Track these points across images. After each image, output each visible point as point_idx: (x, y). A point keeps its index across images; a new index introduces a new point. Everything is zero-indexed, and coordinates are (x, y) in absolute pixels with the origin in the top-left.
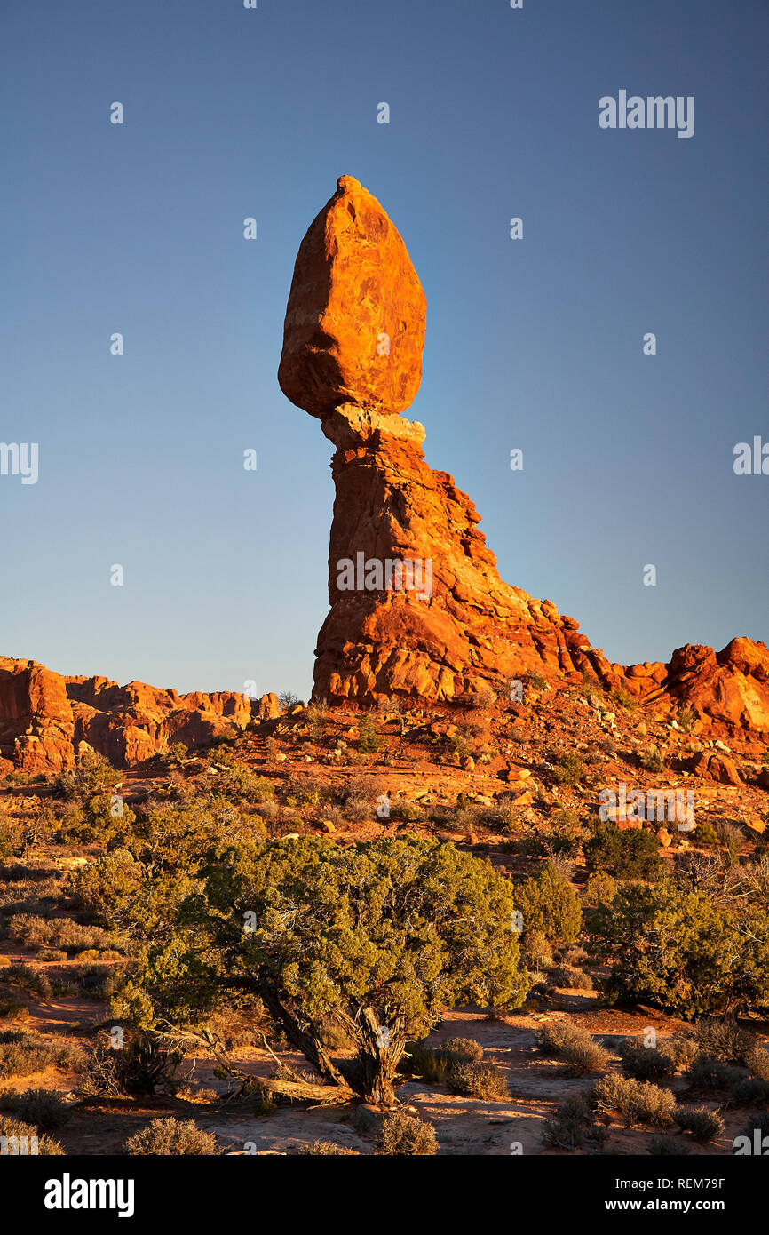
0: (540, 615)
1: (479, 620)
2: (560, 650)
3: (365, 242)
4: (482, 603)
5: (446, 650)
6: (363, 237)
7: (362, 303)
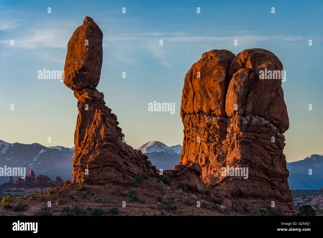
0: (138, 155)
1: (126, 157)
2: (143, 166)
3: (97, 40)
4: (126, 152)
5: (120, 167)
6: (96, 38)
7: (97, 58)
